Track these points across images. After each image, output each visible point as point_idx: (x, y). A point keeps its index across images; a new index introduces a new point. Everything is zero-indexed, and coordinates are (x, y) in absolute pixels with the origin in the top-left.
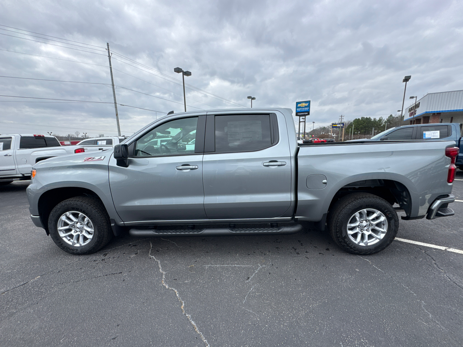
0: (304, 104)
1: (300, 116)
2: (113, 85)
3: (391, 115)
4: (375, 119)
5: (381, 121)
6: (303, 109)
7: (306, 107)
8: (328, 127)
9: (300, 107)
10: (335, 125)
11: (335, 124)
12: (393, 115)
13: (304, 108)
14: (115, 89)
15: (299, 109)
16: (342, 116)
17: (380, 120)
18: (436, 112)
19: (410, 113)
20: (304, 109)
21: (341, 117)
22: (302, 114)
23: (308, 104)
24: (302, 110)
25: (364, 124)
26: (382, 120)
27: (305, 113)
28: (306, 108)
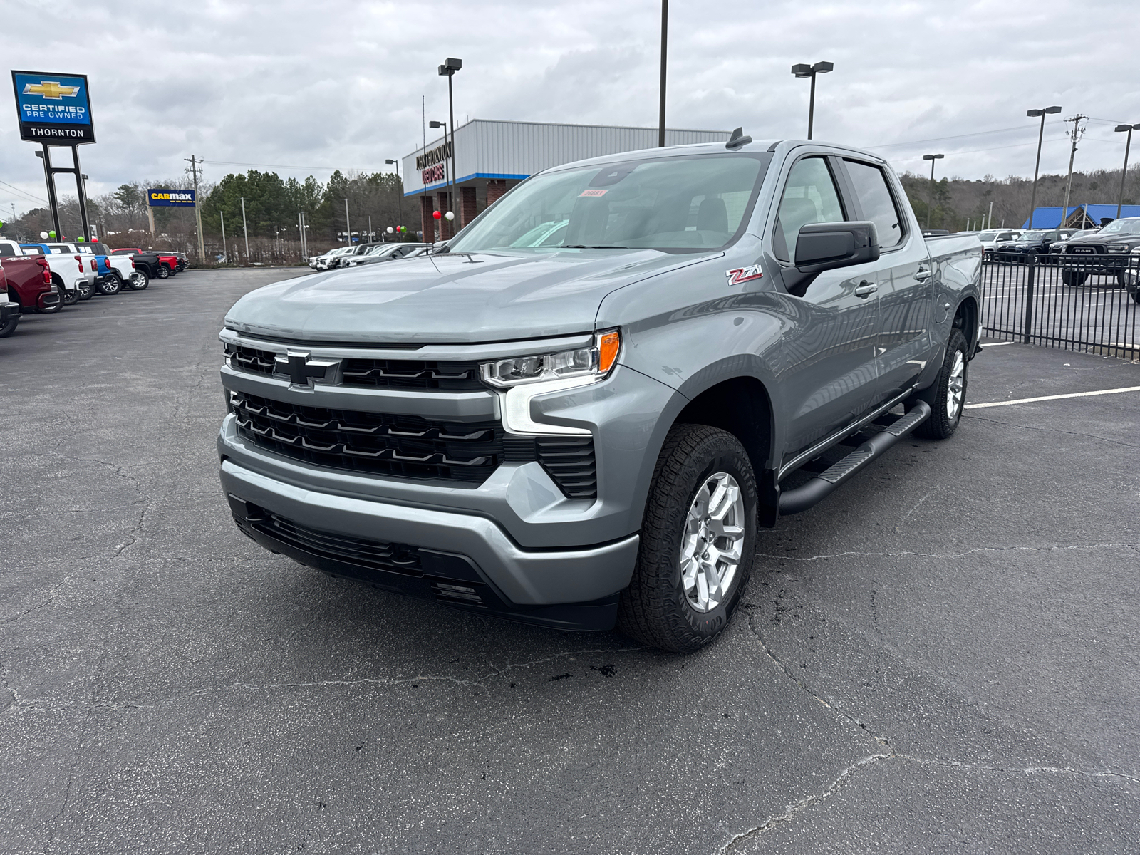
0: (56, 89)
1: (47, 141)
3: (337, 173)
4: (292, 182)
5: (313, 190)
6: (59, 112)
7: (67, 101)
8: (105, 199)
9: (37, 99)
10: (160, 196)
11: (166, 190)
12: (344, 175)
13: (61, 108)
15: (34, 107)
16: (193, 161)
17: (310, 187)
18: (497, 178)
19: (424, 174)
20: (64, 111)
21: (193, 165)
22: (54, 132)
23: (77, 89)
24: (51, 115)
25: (263, 199)
26: (314, 186)
27: (73, 133)
28: (72, 109)
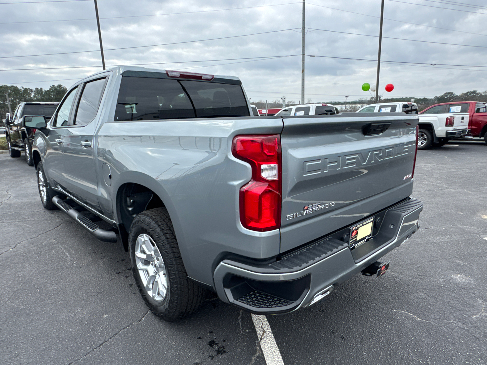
2: (304, 28)
14: (305, 33)
